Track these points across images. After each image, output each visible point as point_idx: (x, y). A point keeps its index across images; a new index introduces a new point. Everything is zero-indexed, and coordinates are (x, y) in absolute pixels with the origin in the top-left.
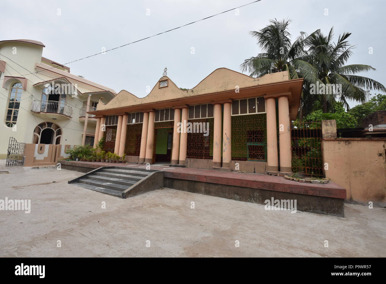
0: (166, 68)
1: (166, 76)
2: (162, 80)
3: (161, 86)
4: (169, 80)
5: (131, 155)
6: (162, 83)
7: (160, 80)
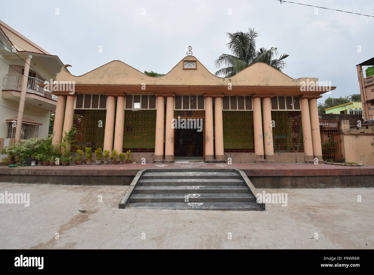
0: (190, 47)
1: (191, 56)
2: (188, 60)
3: (186, 67)
4: (198, 62)
5: (138, 152)
6: (187, 63)
7: (185, 60)
